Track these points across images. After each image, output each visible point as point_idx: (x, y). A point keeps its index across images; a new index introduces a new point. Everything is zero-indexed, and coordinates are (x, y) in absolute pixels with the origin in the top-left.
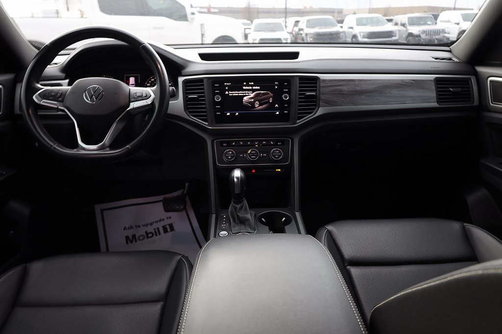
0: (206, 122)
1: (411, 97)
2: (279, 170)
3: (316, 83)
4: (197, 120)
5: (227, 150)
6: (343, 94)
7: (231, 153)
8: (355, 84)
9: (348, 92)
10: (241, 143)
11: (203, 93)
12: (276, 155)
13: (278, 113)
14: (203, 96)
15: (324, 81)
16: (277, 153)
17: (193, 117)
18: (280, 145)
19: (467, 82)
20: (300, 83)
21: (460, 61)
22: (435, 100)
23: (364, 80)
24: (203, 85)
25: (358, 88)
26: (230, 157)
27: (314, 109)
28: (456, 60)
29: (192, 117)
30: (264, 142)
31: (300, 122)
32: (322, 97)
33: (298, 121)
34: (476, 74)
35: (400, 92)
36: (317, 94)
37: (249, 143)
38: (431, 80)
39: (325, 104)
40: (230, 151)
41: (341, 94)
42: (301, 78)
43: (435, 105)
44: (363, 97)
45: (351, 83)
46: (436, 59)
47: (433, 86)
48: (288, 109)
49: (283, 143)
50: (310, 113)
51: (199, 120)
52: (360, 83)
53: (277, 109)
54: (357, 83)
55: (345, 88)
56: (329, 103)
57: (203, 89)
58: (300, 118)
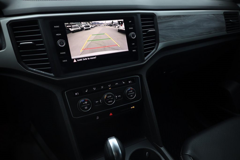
0: (51, 73)
2: (134, 107)
3: (152, 20)
4: (39, 71)
5: (82, 100)
7: (86, 103)
9: (178, 26)
10: (94, 89)
11: (40, 37)
12: (131, 95)
14: (41, 42)
15: (160, 17)
17: (32, 69)
20: (142, 20)
24: (38, 28)
26: (86, 108)
27: (155, 45)
29: (30, 68)
30: (117, 84)
32: (160, 33)
33: (145, 58)
36: (156, 30)
37: (102, 87)
39: (163, 39)
40: (85, 101)
41: (173, 28)
48: (136, 47)
50: (152, 49)
51: (41, 72)
55: (175, 24)
57: (39, 32)
58: (146, 56)
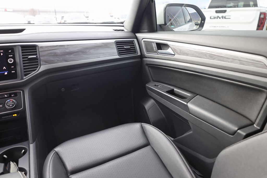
1: (103, 53)
2: (16, 115)
3: (36, 49)
6: (57, 55)
8: (65, 48)
9: (61, 53)
12: (11, 105)
13: (6, 73)
15: (42, 47)
16: (11, 103)
18: (13, 96)
19: (132, 42)
20: (22, 50)
21: (128, 31)
22: (117, 54)
23: (71, 45)
25: (67, 51)
27: (37, 67)
28: (126, 31)
31: (26, 78)
32: (42, 58)
33: (25, 77)
34: (136, 38)
35: (96, 51)
36: (38, 57)
38: (113, 43)
39: (44, 63)
41: (56, 55)
42: (23, 47)
43: (118, 57)
44: (72, 56)
45: (62, 47)
46: (115, 30)
47: (114, 46)
48: (15, 69)
49: (16, 94)
50: (34, 70)
52: (68, 47)
53: (5, 70)
54: (66, 47)
55: (58, 51)
56: (47, 62)
58: (26, 75)
